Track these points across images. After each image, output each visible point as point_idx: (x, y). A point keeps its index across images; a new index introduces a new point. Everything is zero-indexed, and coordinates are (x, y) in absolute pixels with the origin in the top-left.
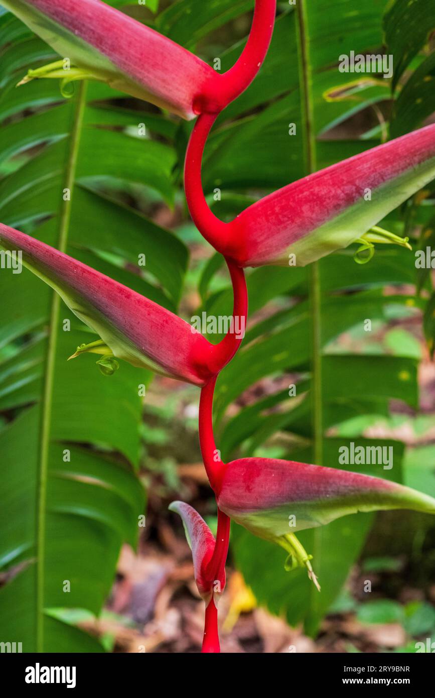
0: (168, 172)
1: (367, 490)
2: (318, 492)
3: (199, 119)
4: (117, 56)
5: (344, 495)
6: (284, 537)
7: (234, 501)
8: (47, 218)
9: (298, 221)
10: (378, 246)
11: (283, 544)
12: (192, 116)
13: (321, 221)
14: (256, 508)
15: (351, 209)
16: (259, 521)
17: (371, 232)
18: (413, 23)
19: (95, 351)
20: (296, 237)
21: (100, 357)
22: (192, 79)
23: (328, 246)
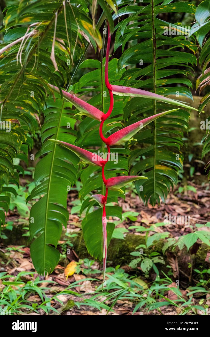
0: (74, 142)
1: (133, 178)
2: (125, 180)
3: (102, 121)
4: (89, 111)
5: (129, 179)
6: (119, 189)
7: (109, 185)
8: (51, 151)
9: (119, 137)
10: (132, 141)
11: (119, 190)
12: (101, 121)
13: (123, 137)
14: (114, 185)
15: (127, 135)
16: (114, 187)
17: (131, 139)
18: (129, 110)
19: (82, 163)
20: (118, 140)
21: (83, 164)
22: (101, 115)
23: (123, 141)
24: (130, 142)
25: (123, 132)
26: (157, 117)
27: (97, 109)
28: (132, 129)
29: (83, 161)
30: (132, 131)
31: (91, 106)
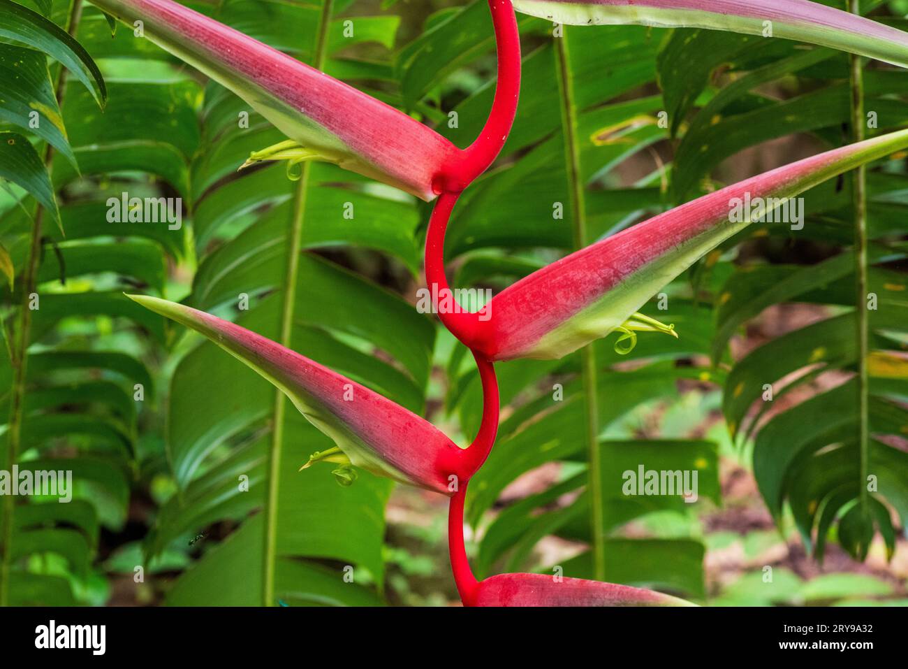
0: (410, 234)
3: (439, 199)
4: (347, 134)
8: (268, 293)
9: (552, 308)
10: (640, 334)
12: (431, 196)
13: (576, 308)
15: (609, 295)
17: (632, 318)
18: (692, 62)
19: (331, 459)
20: (550, 327)
21: (336, 465)
22: (431, 156)
23: (585, 336)
24: (627, 343)
25: (578, 275)
26: (814, 179)
27: (401, 116)
28: (643, 259)
29: (333, 444)
30: (643, 268)
31: (355, 99)
